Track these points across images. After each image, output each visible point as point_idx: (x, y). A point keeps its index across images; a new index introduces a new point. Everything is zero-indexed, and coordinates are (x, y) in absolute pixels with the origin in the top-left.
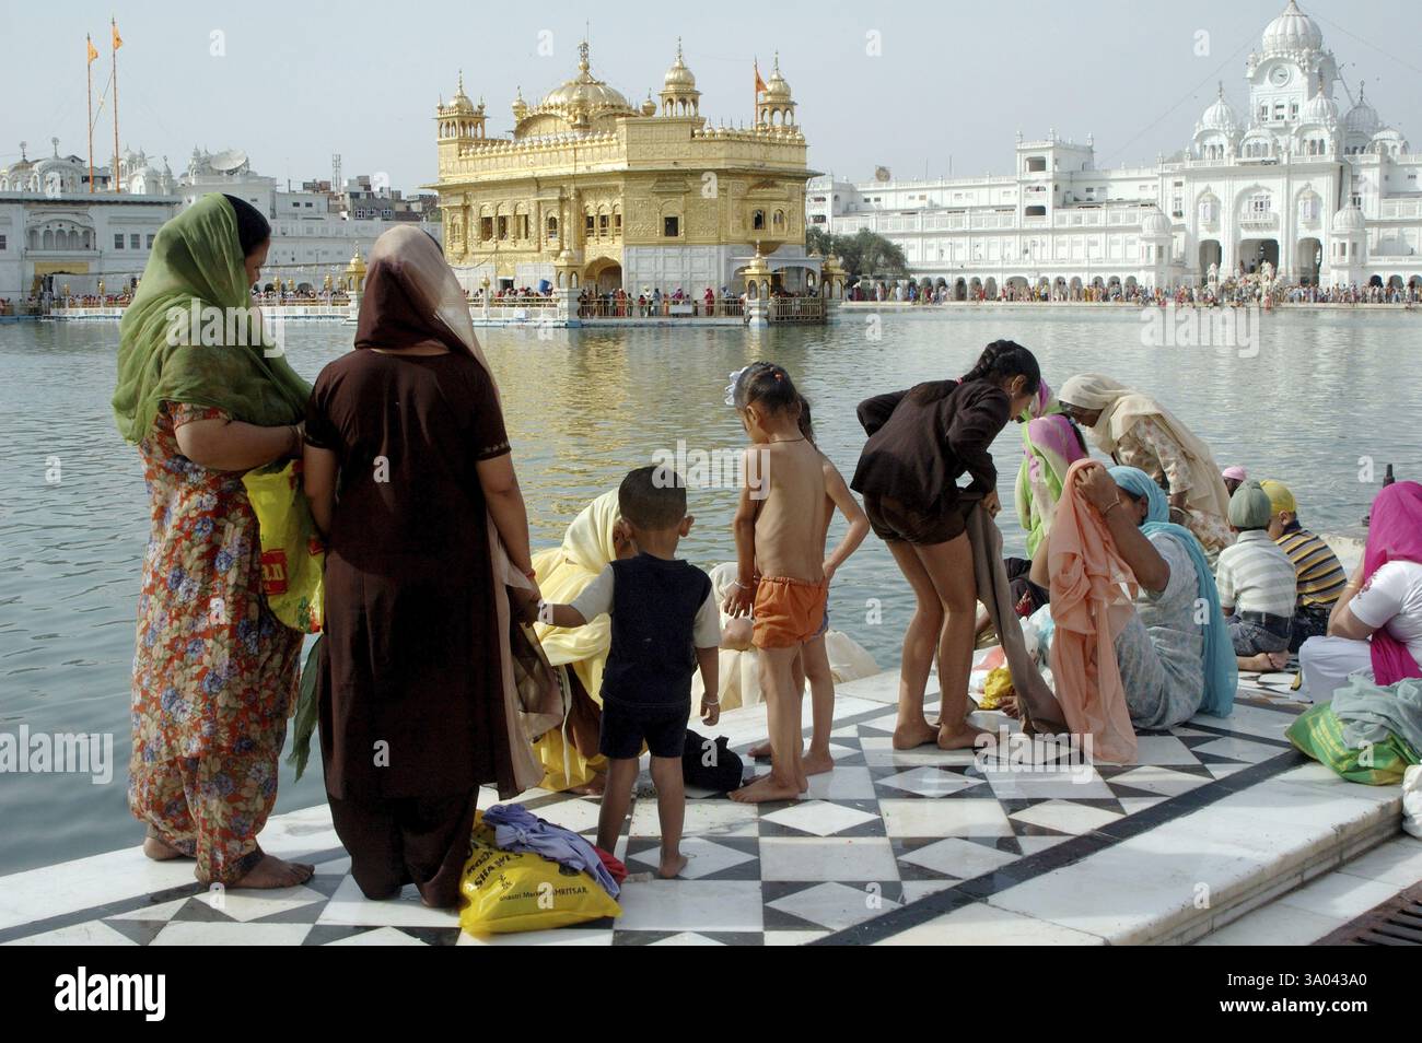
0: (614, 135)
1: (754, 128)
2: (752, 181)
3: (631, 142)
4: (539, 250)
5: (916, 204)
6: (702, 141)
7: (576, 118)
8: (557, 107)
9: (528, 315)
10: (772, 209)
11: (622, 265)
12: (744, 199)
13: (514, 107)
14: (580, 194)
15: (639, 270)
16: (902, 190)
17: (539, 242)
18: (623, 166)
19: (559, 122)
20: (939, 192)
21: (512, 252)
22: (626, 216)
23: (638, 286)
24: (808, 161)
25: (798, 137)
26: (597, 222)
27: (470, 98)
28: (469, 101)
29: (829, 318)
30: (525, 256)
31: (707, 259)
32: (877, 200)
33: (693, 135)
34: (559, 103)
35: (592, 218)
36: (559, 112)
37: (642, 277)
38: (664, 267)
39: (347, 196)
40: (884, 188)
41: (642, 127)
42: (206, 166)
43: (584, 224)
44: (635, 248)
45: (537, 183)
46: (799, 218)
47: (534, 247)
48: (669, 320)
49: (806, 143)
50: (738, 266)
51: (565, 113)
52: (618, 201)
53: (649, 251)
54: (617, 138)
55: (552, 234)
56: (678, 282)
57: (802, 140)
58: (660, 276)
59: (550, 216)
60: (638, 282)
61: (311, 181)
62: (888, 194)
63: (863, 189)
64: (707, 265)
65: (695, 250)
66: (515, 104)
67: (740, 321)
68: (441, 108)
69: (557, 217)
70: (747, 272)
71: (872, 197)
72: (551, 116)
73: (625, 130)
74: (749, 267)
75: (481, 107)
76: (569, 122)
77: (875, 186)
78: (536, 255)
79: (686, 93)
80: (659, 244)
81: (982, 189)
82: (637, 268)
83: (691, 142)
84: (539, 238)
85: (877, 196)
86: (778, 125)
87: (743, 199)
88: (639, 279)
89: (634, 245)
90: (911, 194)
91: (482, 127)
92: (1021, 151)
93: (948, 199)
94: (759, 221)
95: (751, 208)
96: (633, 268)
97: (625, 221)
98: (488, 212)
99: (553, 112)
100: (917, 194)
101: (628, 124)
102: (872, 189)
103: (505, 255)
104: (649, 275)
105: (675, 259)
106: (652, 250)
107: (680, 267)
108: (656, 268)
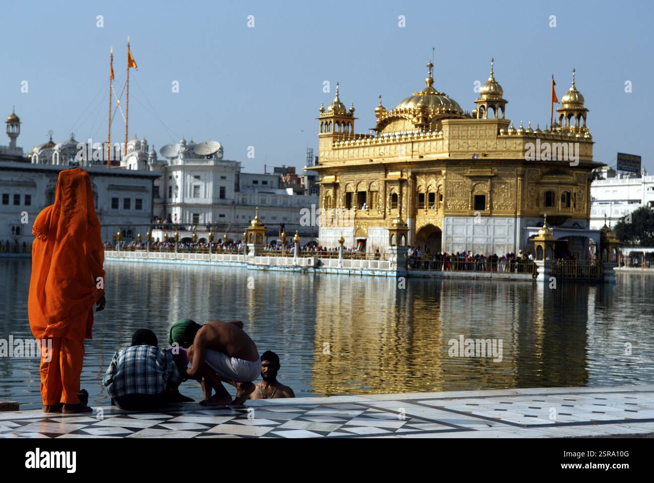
0: (440, 133)
1: (549, 129)
2: (546, 170)
3: (452, 138)
4: (385, 218)
6: (506, 138)
7: (418, 119)
8: (406, 112)
10: (560, 192)
11: (442, 231)
12: (538, 183)
13: (376, 111)
14: (414, 177)
15: (455, 235)
17: (385, 212)
18: (446, 156)
19: (407, 122)
21: (366, 218)
22: (446, 194)
23: (453, 246)
24: (593, 154)
25: (586, 137)
26: (426, 198)
27: (344, 104)
28: (343, 106)
29: (606, 278)
30: (375, 221)
31: (506, 228)
33: (499, 133)
34: (408, 109)
35: (423, 194)
36: (407, 115)
38: (473, 234)
39: (306, 178)
41: (461, 126)
42: (191, 152)
43: (417, 198)
44: (452, 218)
45: (386, 168)
46: (584, 199)
47: (381, 215)
49: (593, 140)
50: (531, 234)
51: (411, 116)
52: (441, 182)
53: (462, 220)
54: (442, 135)
55: (394, 206)
56: (483, 245)
57: (590, 138)
58: (470, 240)
59: (393, 192)
60: (453, 244)
61: (282, 167)
64: (506, 233)
66: (377, 109)
67: (530, 276)
68: (323, 111)
69: (398, 193)
70: (536, 238)
72: (402, 118)
73: (448, 129)
74: (538, 236)
75: (352, 111)
76: (413, 123)
78: (382, 221)
79: (496, 101)
80: (470, 215)
82: (453, 233)
83: (497, 138)
84: (385, 209)
86: (572, 127)
87: (536, 183)
88: (454, 242)
89: (451, 216)
91: (352, 126)
94: (549, 200)
95: (543, 190)
96: (450, 233)
97: (446, 197)
98: (352, 188)
99: (403, 115)
101: (450, 124)
103: (361, 221)
104: (461, 239)
105: (481, 227)
106: (465, 220)
107: (486, 233)
108: (467, 234)
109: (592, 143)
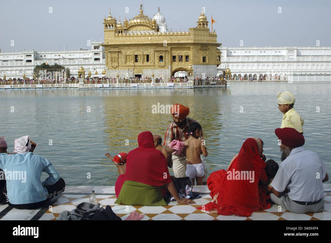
5: (58, 57)
9: (174, 85)
14: (171, 49)
15: (197, 72)
16: (53, 53)
18: (192, 41)
20: (64, 54)
21: (141, 66)
22: (193, 56)
26: (177, 58)
30: (147, 67)
31: (213, 69)
32: (45, 56)
35: (175, 56)
37: (197, 73)
40: (47, 53)
43: (172, 58)
44: (195, 65)
45: (155, 45)
47: (152, 65)
48: (210, 86)
53: (199, 66)
54: (189, 33)
60: (196, 75)
62: (48, 55)
63: (40, 53)
64: (213, 71)
65: (210, 66)
69: (163, 56)
71: (43, 55)
74: (226, 71)
77: (44, 52)
78: (153, 67)
80: (202, 64)
81: (77, 54)
83: (209, 36)
84: (154, 62)
85: (45, 55)
90: (56, 54)
92: (93, 44)
93: (67, 56)
96: (195, 71)
98: (130, 53)
100: (58, 55)
102: (43, 53)
103: (137, 67)
104: (199, 73)
105: (205, 69)
106: (200, 66)
107: (206, 71)
108: (201, 71)
109: (216, 36)
